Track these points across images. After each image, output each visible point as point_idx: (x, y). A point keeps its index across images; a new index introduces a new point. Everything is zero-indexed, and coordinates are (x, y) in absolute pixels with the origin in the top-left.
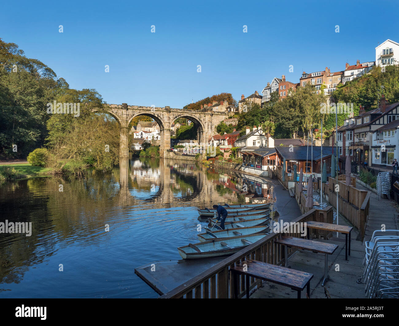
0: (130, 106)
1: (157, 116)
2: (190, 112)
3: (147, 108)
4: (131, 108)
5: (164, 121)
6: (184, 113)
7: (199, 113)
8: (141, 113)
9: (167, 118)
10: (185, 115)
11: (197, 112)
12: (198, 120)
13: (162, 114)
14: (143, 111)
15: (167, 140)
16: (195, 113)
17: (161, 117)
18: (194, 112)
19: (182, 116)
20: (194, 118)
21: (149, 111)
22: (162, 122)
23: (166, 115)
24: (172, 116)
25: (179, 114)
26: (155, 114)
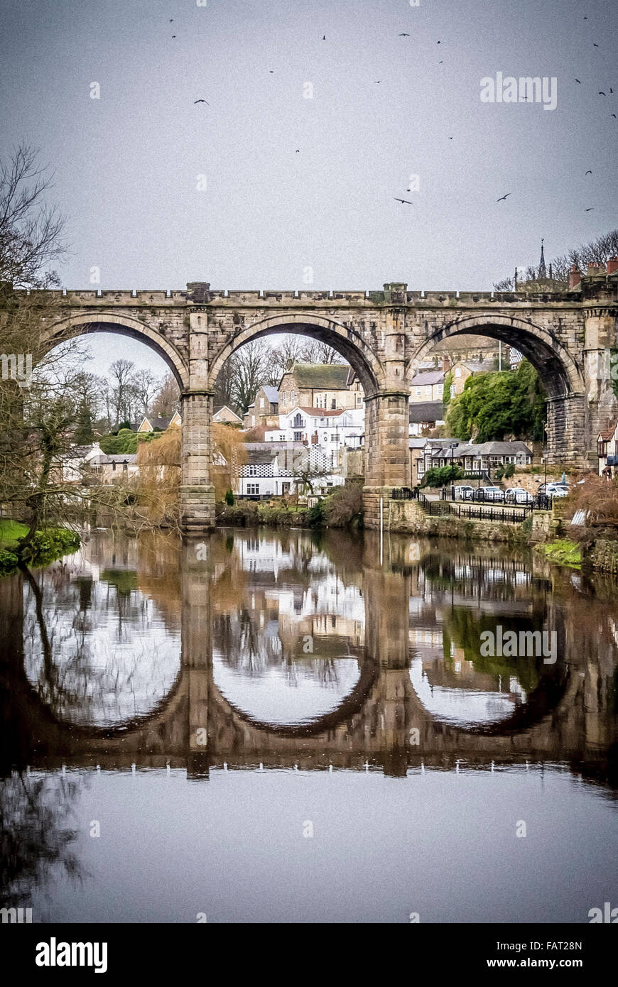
0: (221, 294)
1: (343, 332)
2: (509, 305)
3: (299, 298)
4: (225, 302)
5: (377, 357)
6: (475, 314)
7: (554, 304)
8: (272, 323)
9: (394, 339)
10: (482, 321)
11: (540, 304)
12: (549, 340)
13: (367, 326)
14: (282, 313)
15: (393, 446)
16: (534, 309)
17: (367, 334)
18: (527, 304)
19: (468, 324)
20: (524, 331)
21: (310, 312)
22: (370, 357)
23: (387, 325)
24: (416, 330)
25: (452, 316)
26: (335, 324)
